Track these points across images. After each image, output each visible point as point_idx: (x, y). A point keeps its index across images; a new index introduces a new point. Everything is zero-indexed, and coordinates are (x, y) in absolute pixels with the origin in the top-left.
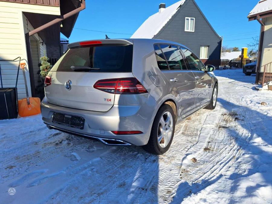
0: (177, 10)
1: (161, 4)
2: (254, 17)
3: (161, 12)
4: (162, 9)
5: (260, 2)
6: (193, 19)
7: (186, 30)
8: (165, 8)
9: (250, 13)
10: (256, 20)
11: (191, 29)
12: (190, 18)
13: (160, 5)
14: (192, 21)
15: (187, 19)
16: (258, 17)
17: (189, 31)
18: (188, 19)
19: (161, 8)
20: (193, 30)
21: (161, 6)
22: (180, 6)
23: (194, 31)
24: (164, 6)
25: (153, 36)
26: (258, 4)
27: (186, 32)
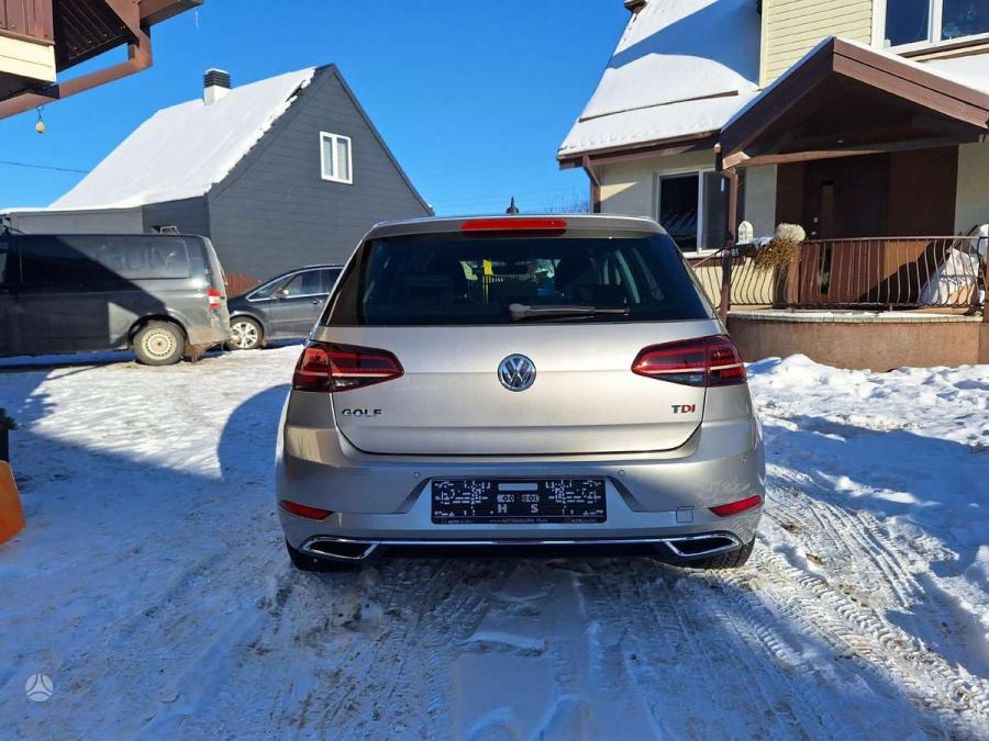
0: (288, 104)
1: (212, 73)
2: (573, 160)
3: (212, 101)
4: (218, 91)
5: (581, 121)
6: (345, 142)
7: (325, 176)
8: (228, 87)
9: (563, 146)
10: (581, 170)
11: (340, 175)
12: (334, 137)
13: (207, 72)
14: (343, 146)
15: (326, 139)
16: (588, 162)
17: (335, 178)
18: (328, 140)
19: (212, 84)
20: (348, 178)
21: (210, 80)
22: (298, 91)
23: (350, 182)
24: (225, 82)
25: (210, 187)
26: (577, 123)
27: (325, 181)
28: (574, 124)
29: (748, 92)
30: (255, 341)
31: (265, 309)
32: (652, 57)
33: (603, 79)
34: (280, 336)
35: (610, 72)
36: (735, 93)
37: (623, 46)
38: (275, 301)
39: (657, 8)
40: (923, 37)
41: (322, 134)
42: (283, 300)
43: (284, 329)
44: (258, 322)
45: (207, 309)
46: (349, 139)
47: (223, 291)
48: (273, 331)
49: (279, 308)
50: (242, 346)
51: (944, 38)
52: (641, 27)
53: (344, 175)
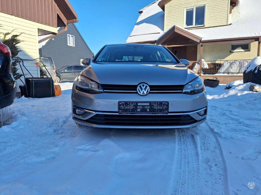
5: (130, 36)
6: (73, 37)
7: (68, 45)
9: (126, 42)
12: (71, 35)
14: (72, 38)
17: (71, 45)
18: (69, 36)
20: (74, 45)
23: (74, 46)
25: (42, 46)
26: (129, 37)
27: (69, 46)
28: (128, 37)
29: (162, 33)
30: (59, 81)
31: (61, 74)
32: (145, 24)
33: (134, 28)
34: (64, 80)
35: (136, 26)
36: (159, 33)
37: (138, 21)
38: (63, 72)
39: (145, 13)
40: (192, 25)
41: (68, 35)
42: (65, 72)
43: (65, 79)
44: (59, 77)
45: (53, 73)
46: (74, 36)
47: (55, 69)
48: (63, 79)
49: (64, 74)
50: (56, 82)
51: (195, 25)
52: (142, 17)
53: (73, 44)
